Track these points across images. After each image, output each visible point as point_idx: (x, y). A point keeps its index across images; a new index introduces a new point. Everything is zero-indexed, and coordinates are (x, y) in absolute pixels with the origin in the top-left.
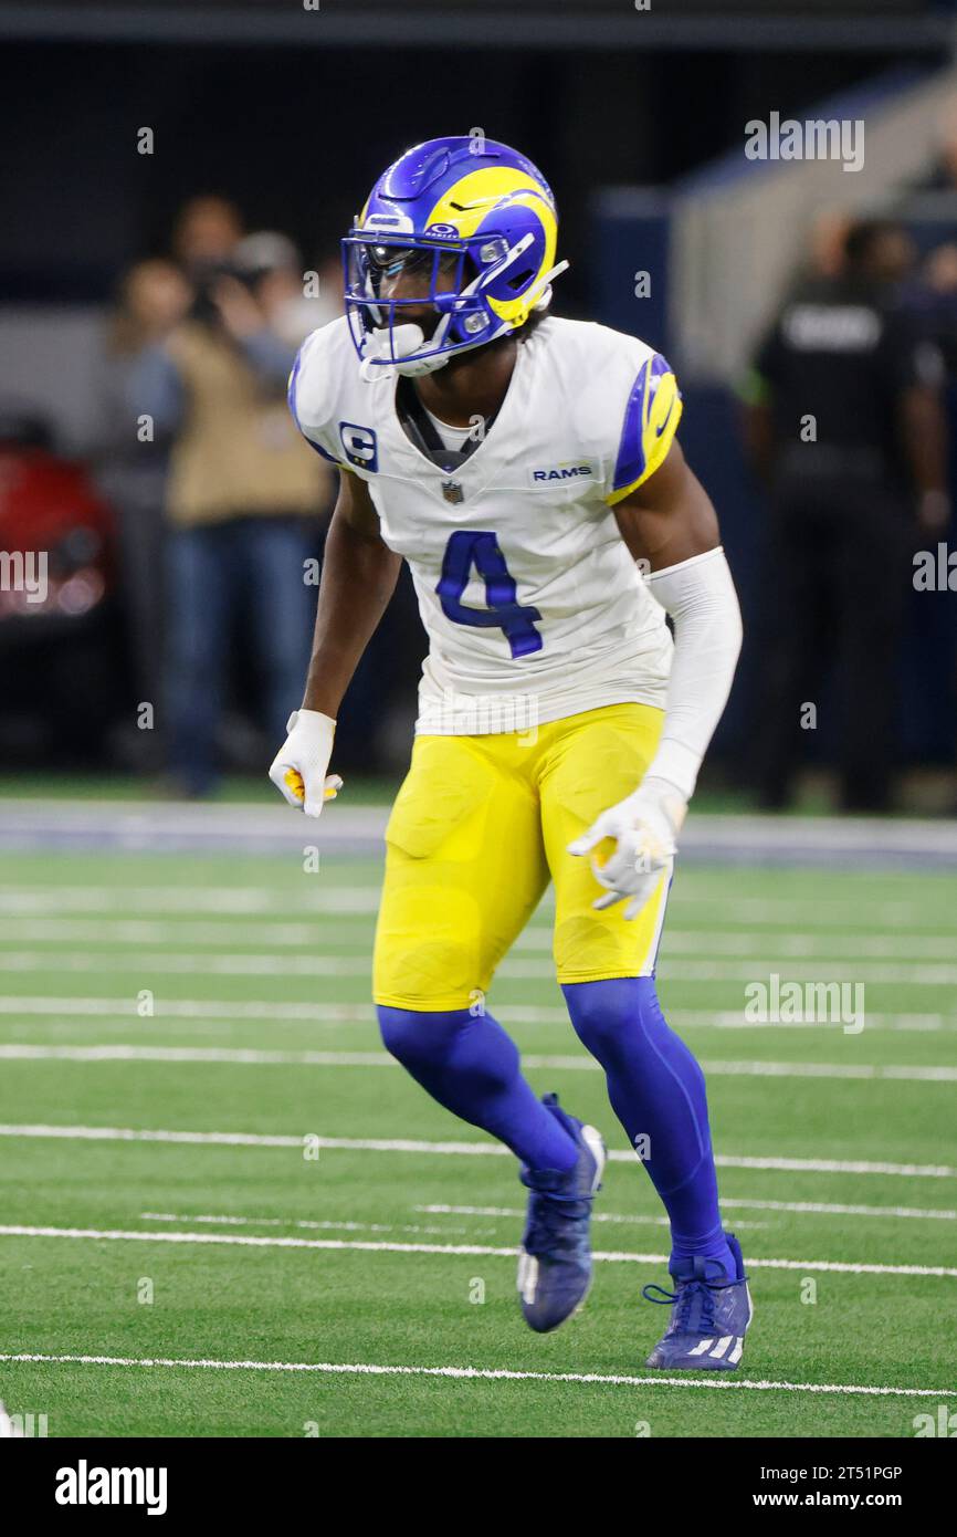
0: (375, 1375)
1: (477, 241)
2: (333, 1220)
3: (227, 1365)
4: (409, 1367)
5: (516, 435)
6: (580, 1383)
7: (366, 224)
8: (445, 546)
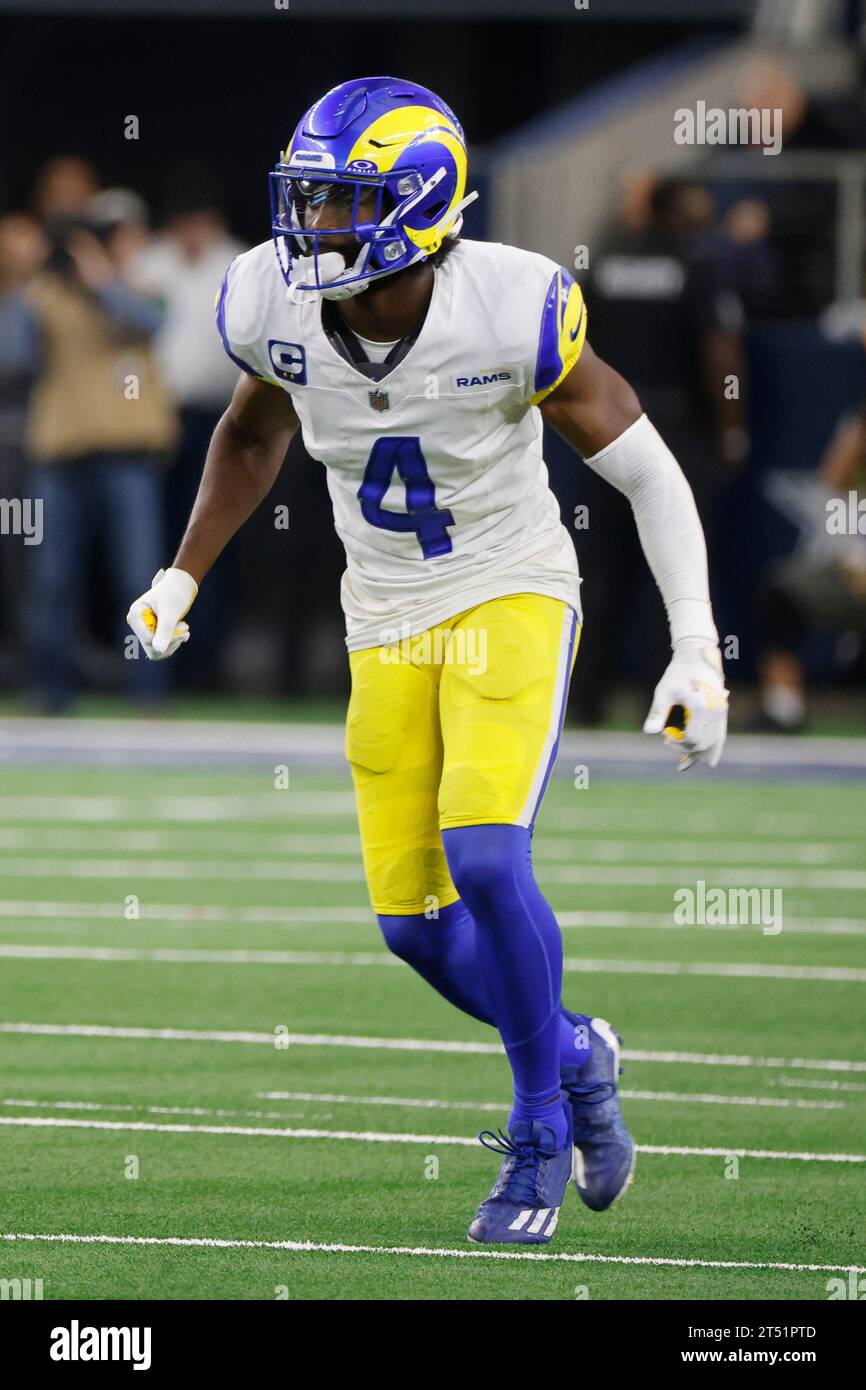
0: (221, 1249)
1: (394, 176)
2: (182, 1106)
3: (84, 1239)
4: (252, 1241)
5: (439, 345)
6: (409, 1255)
7: (292, 160)
8: (370, 452)
